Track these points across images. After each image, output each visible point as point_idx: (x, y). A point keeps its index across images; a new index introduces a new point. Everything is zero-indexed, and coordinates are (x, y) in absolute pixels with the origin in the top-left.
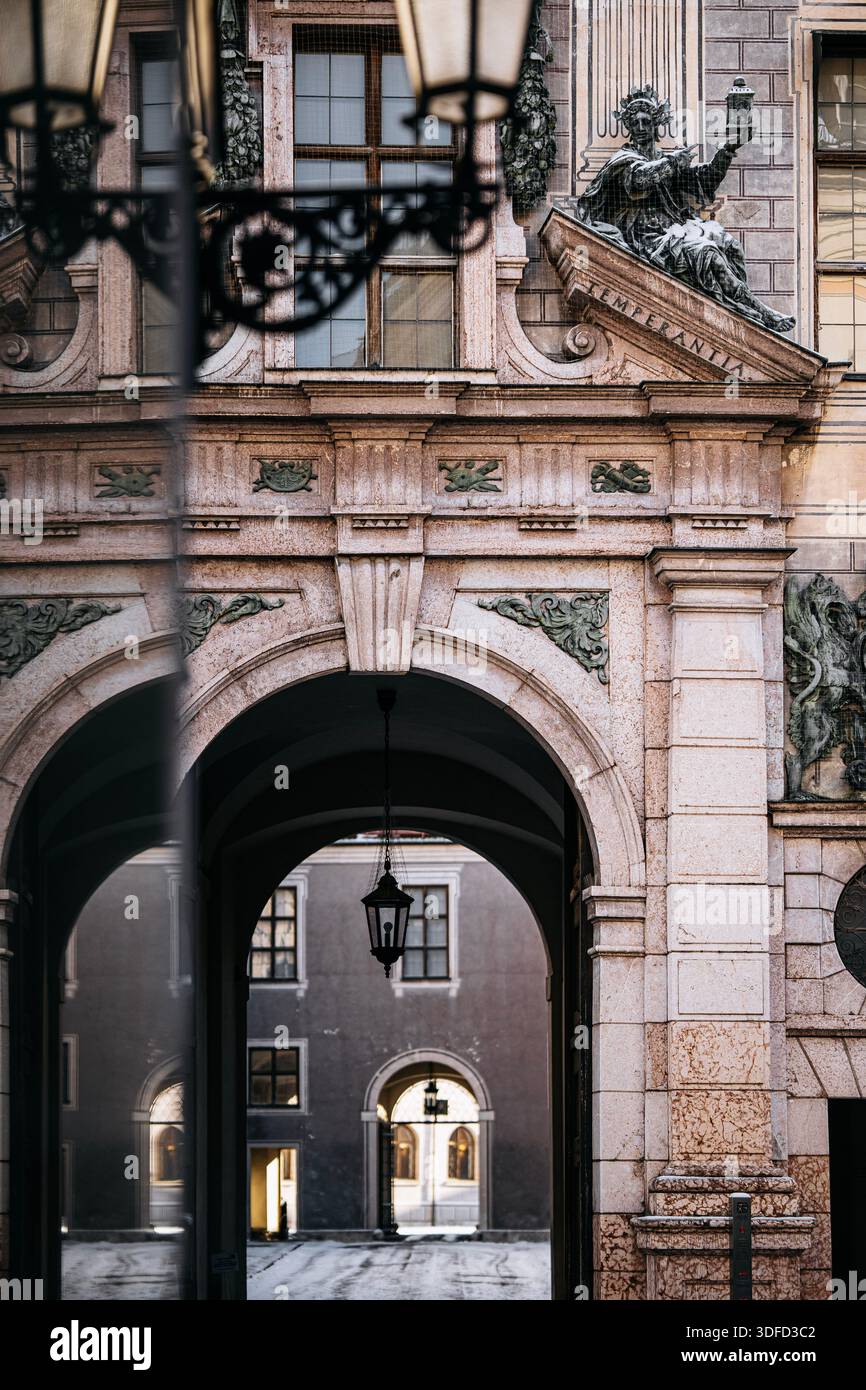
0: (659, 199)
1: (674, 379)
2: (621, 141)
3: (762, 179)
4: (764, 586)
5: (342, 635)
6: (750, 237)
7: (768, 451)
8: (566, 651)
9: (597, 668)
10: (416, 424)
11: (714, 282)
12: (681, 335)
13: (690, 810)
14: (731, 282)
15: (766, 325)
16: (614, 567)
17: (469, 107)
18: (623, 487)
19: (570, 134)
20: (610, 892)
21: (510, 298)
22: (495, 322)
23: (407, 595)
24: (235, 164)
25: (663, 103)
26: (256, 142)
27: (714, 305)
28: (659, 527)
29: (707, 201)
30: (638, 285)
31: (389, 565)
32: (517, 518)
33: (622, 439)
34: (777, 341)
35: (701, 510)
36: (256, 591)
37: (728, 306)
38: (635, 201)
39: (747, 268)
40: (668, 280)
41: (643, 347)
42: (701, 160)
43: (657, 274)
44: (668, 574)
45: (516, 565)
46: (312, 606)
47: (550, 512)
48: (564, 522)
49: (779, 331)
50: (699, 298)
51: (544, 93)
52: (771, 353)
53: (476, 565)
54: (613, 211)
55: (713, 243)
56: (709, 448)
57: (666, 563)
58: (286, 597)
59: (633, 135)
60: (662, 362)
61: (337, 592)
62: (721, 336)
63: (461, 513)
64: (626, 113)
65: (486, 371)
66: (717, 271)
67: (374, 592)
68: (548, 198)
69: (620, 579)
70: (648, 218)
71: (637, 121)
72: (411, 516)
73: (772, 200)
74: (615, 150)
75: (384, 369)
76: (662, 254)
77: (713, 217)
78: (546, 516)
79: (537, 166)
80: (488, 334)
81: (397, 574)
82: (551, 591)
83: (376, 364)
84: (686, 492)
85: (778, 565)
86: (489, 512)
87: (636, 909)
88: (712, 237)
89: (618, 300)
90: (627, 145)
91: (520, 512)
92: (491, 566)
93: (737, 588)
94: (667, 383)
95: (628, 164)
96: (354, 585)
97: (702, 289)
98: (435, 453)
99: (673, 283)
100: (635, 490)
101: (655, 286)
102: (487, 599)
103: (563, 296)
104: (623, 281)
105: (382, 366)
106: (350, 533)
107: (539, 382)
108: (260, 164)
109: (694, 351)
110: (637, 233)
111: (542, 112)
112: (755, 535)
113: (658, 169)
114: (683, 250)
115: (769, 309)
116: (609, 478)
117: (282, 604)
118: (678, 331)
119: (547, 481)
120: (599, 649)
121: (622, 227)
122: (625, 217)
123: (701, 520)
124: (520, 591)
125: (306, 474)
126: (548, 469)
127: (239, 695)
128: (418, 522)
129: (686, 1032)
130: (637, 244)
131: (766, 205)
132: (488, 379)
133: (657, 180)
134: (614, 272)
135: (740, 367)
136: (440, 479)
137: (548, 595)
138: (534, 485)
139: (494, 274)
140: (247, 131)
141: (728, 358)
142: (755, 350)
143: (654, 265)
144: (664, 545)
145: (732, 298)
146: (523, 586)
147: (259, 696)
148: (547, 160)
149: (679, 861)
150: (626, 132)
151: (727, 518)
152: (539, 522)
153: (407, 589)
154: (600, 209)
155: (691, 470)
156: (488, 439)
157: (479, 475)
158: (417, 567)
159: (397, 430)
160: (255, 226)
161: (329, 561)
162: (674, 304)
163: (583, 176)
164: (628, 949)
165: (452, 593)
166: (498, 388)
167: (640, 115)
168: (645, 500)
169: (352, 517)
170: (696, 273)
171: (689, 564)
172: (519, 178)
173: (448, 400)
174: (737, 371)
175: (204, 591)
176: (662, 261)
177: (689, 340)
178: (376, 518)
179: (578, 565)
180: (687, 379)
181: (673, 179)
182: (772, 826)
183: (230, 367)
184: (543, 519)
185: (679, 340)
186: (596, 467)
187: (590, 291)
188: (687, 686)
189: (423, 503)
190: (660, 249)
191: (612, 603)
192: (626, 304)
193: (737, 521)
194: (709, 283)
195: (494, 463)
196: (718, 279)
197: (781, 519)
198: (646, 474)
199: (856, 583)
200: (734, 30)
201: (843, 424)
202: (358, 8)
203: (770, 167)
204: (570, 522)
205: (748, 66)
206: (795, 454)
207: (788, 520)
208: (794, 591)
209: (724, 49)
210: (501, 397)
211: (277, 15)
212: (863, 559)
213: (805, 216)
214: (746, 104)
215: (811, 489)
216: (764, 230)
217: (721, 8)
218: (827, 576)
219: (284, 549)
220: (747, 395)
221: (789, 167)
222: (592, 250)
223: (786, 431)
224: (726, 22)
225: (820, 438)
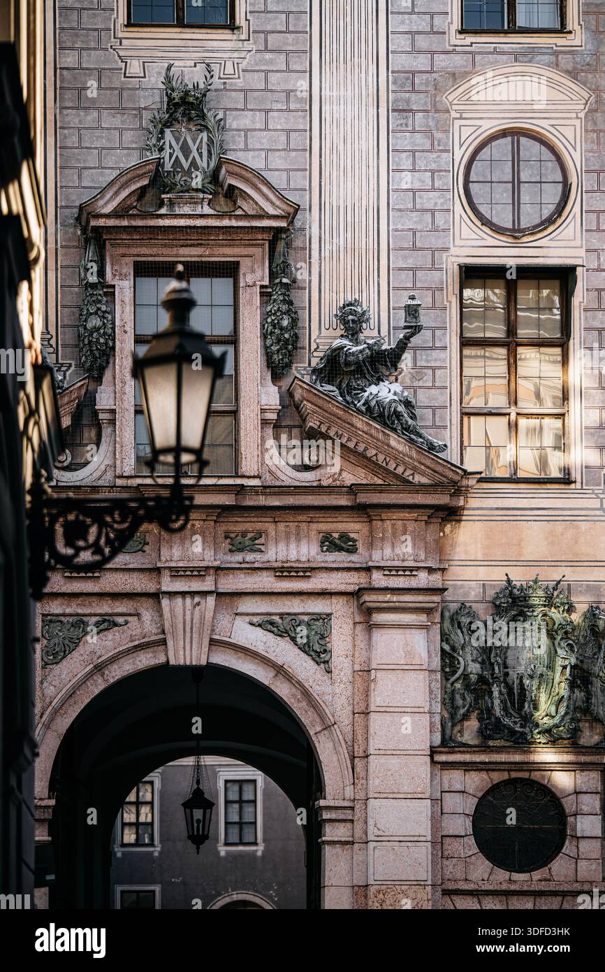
0: (362, 370)
1: (372, 482)
3: (427, 355)
4: (429, 611)
5: (164, 642)
6: (420, 392)
7: (431, 526)
8: (305, 652)
9: (324, 662)
10: (210, 511)
11: (396, 422)
12: (376, 455)
13: (382, 752)
14: (407, 422)
15: (429, 448)
16: (334, 600)
18: (340, 549)
19: (307, 328)
20: (332, 804)
21: (270, 431)
22: (260, 447)
23: (204, 617)
24: (97, 349)
25: (365, 309)
26: (110, 335)
27: (396, 437)
28: (363, 574)
29: (393, 370)
30: (349, 423)
31: (194, 599)
32: (274, 569)
33: (339, 519)
34: (436, 459)
35: (389, 564)
36: (111, 615)
37: (404, 437)
38: (347, 372)
39: (417, 412)
40: (367, 421)
41: (353, 461)
42: (389, 344)
43: (361, 417)
44: (368, 604)
45: (273, 598)
46: (145, 624)
47: (294, 565)
48: (303, 572)
49: (437, 452)
50: (387, 431)
51: (291, 303)
52: (432, 466)
53: (247, 599)
54: (333, 377)
55: (396, 398)
56: (393, 525)
57: (366, 598)
58: (129, 619)
59: (347, 330)
60: (364, 471)
61: (161, 616)
62: (401, 455)
63: (238, 566)
64: (341, 316)
65: (254, 477)
66: (398, 415)
67: (184, 615)
68: (294, 368)
69: (338, 607)
70: (356, 382)
71: (349, 321)
72: (207, 568)
73: (434, 369)
74: (335, 338)
75: (190, 476)
76: (364, 405)
77: (396, 380)
78: (292, 567)
79: (286, 348)
80: (256, 453)
81: (198, 604)
82: (295, 614)
83: (185, 472)
84: (379, 552)
85: (437, 598)
86: (256, 565)
87: (348, 815)
88: (395, 394)
89: (337, 433)
90: (342, 336)
91: (275, 565)
92: (257, 598)
93: (411, 613)
94: (367, 485)
95: (343, 348)
96: (172, 611)
97: (388, 426)
98: (222, 528)
99: (371, 422)
100: (348, 551)
101: (359, 425)
102: (255, 620)
103: (303, 429)
104: (339, 421)
105: (189, 474)
106: (169, 579)
107: (287, 484)
108: (113, 348)
109: (384, 465)
110: (349, 391)
111: (289, 315)
112: (423, 579)
113: (361, 351)
114: (377, 402)
115: (431, 438)
116: (331, 543)
117: (127, 622)
118: (374, 452)
119: (293, 546)
120: (325, 651)
121: (339, 388)
122: (341, 382)
123: (389, 570)
124: (275, 614)
125: (142, 541)
126: (293, 538)
127: (100, 680)
128: (212, 572)
129: (379, 892)
130: (348, 398)
131: (430, 372)
132: (256, 482)
133: (361, 358)
134: (334, 415)
135: (413, 474)
136: (226, 545)
137: (293, 617)
138: (284, 548)
139: (259, 416)
140: (105, 328)
141: (405, 470)
142: (422, 464)
143: (359, 411)
144: (366, 586)
145: (407, 432)
146: (278, 611)
147: (112, 681)
148: (293, 345)
149: (375, 783)
150: (342, 327)
151: (404, 569)
152: (288, 572)
153: (205, 613)
154: (325, 377)
155: (383, 539)
156: (255, 519)
157: (250, 542)
158: (211, 600)
159: (199, 514)
161: (156, 596)
162: (371, 436)
163: (315, 354)
164: (343, 839)
165: (233, 616)
166: (261, 488)
167: (351, 317)
168: (354, 558)
169: (170, 568)
170: (385, 417)
171: (381, 598)
172: (275, 356)
173: (230, 495)
174: (411, 477)
175: (78, 615)
176: (363, 409)
177: (381, 457)
178: (185, 569)
179: (312, 598)
180: (380, 482)
181: (372, 356)
182: (433, 762)
183: (94, 475)
184: (290, 569)
185: (375, 457)
186: (323, 537)
187: (319, 427)
188: (379, 674)
189: (215, 560)
190: (362, 401)
191: (333, 622)
192: (342, 435)
193: (411, 571)
194: (393, 423)
195: (259, 534)
196: (399, 420)
197: (439, 569)
198: (354, 541)
199: (487, 608)
200: (410, 263)
201: (478, 509)
202: (175, 251)
203: (433, 348)
204: (307, 571)
205: (419, 285)
206: (448, 528)
207: (443, 570)
208: (447, 614)
209: (403, 274)
210: (264, 494)
211: (124, 255)
212: (491, 593)
213: (454, 379)
214: (416, 311)
215: (457, 549)
216: (429, 388)
217: (402, 249)
218: (468, 605)
219: (128, 589)
220: (417, 492)
221: (444, 348)
222: (320, 402)
223: (441, 514)
224: (405, 258)
225: (464, 518)
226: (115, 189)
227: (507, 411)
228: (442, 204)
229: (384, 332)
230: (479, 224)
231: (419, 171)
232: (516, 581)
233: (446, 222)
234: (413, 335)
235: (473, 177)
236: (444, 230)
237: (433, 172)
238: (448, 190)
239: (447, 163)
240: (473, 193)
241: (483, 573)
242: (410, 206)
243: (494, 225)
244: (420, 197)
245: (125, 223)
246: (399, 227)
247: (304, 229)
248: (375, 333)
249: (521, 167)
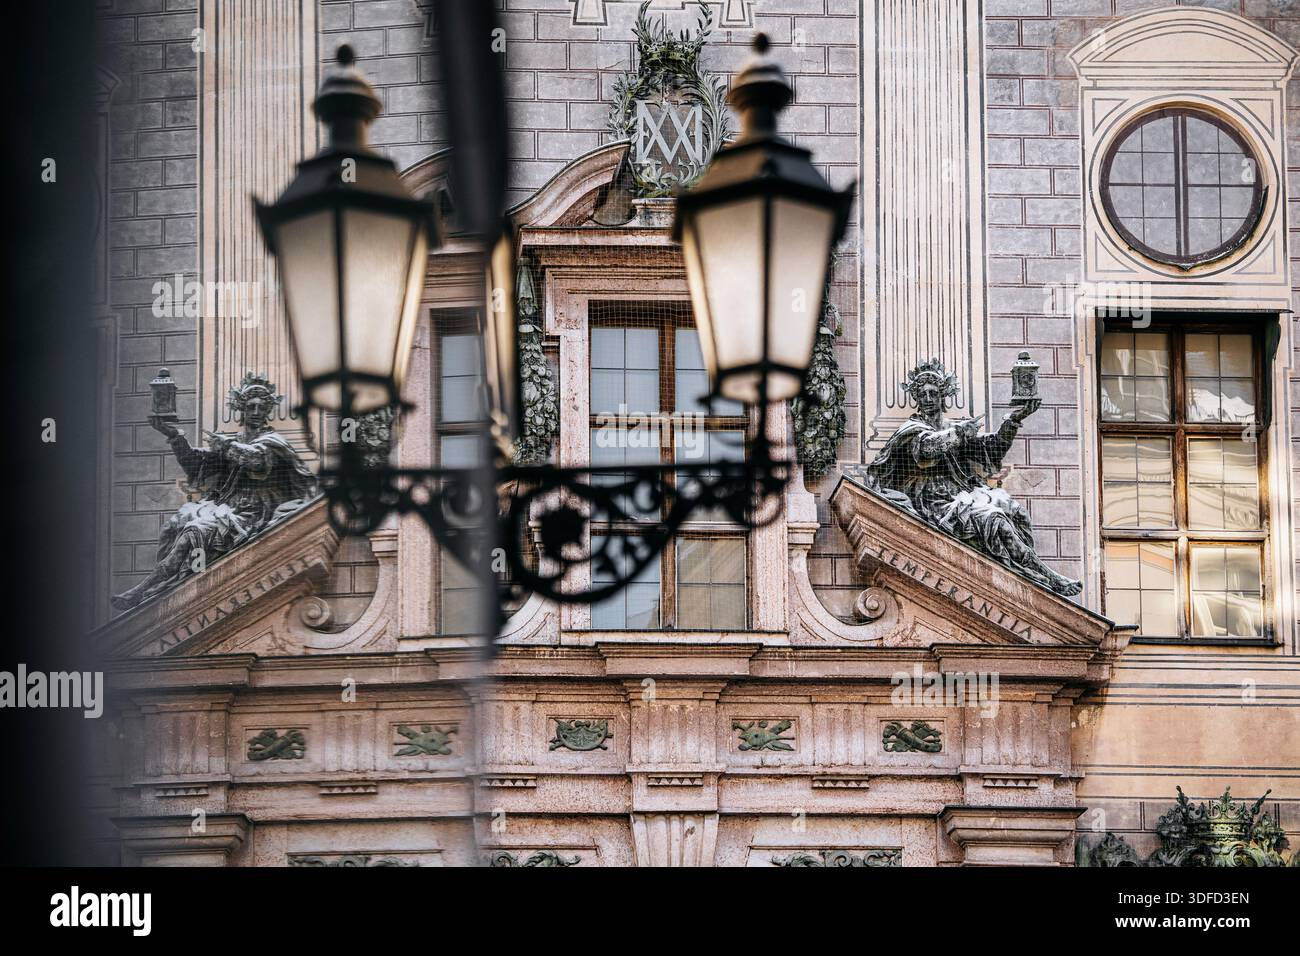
0: (946, 468)
1: (964, 642)
2: (909, 411)
3: (1047, 448)
4: (1055, 845)
6: (1035, 503)
7: (1058, 711)
10: (709, 685)
11: (1002, 547)
12: (970, 599)
14: (1019, 547)
15: (1054, 589)
16: (906, 825)
17: (762, 387)
18: (915, 747)
19: (859, 405)
21: (801, 563)
22: (787, 585)
23: (701, 852)
24: (532, 433)
25: (949, 375)
26: (552, 412)
27: (1002, 570)
28: (951, 786)
29: (994, 469)
30: (927, 550)
31: (684, 822)
32: (810, 777)
34: (1065, 605)
35: (992, 769)
36: (552, 848)
37: (1015, 571)
38: (924, 470)
39: (1034, 534)
40: (956, 545)
41: (934, 610)
42: (988, 430)
43: (946, 539)
44: (959, 832)
47: (843, 771)
48: (856, 781)
49: (1067, 595)
50: (987, 562)
51: (833, 365)
52: (1058, 616)
53: (769, 823)
54: (901, 478)
55: (1000, 510)
57: (957, 822)
58: (582, 855)
59: (921, 406)
60: (951, 625)
61: (633, 849)
62: (1010, 600)
63: (754, 771)
64: (914, 385)
65: (779, 633)
66: (1004, 537)
67: (669, 850)
68: (838, 465)
69: (913, 836)
70: (937, 486)
71: (924, 392)
72: (705, 774)
73: (1057, 469)
74: (904, 420)
75: (678, 631)
76: (950, 521)
77: (999, 484)
78: (838, 775)
79: (827, 435)
80: (781, 597)
81: (691, 831)
82: (844, 849)
83: (670, 626)
84: (976, 752)
85: (1069, 824)
86: (782, 771)
88: (999, 504)
89: (908, 565)
90: (915, 416)
91: (812, 770)
92: (784, 824)
93: (1029, 846)
94: (957, 645)
95: (916, 433)
96: (649, 841)
97: (990, 554)
98: (728, 712)
99: (962, 548)
100: (926, 749)
101: (943, 551)
102: (781, 857)
103: (853, 560)
104: (911, 546)
105: (676, 628)
106: (645, 791)
107: (831, 644)
108: (557, 433)
109: (983, 614)
110: (925, 500)
111: (832, 384)
112: (1046, 794)
113: (945, 438)
114: (971, 516)
115: (1056, 574)
116: (901, 738)
117: (578, 862)
118: (967, 595)
119: (840, 740)
121: (911, 494)
122: (914, 485)
123: (992, 780)
124: (813, 848)
125: (602, 733)
126: (840, 728)
128: (713, 780)
130: (925, 511)
131: (1052, 473)
132: (781, 641)
133: (945, 449)
134: (904, 537)
135: (1028, 630)
136: (734, 738)
137: (840, 853)
138: (827, 744)
139: (786, 539)
140: (544, 401)
141: (1017, 621)
142: (1044, 614)
143: (943, 530)
144: (956, 804)
145: (1019, 562)
146: (817, 844)
148: (837, 429)
150: (914, 403)
151: (1017, 778)
152: (833, 781)
153: (701, 846)
154: (889, 477)
155: (981, 731)
156: (780, 699)
157: (772, 734)
158: (711, 824)
159: (691, 690)
160: (553, 500)
161: (624, 818)
162: (962, 569)
163: (872, 445)
165: (747, 850)
166: (790, 650)
167: (928, 387)
168: (936, 760)
169: (647, 775)
170: (984, 539)
171: (980, 823)
172: (810, 447)
173: (741, 660)
174: (1026, 633)
175: (501, 847)
176: (950, 527)
177: (978, 603)
178: (671, 775)
179: (871, 823)
180: (977, 641)
181: (961, 448)
183: (527, 628)
184: (835, 778)
185: (968, 603)
186: (888, 727)
187: (880, 556)
189: (717, 762)
190: (948, 516)
191: (904, 862)
192: (915, 568)
193: (1028, 780)
194: (997, 549)
195: (787, 722)
196: (1006, 544)
197: (1071, 779)
198: (937, 734)
199: (1147, 842)
200: (1018, 306)
201: (1131, 686)
202: (652, 285)
203: (1056, 437)
204: (862, 781)
205: (1032, 340)
206: (1084, 715)
207: (1078, 780)
208: (1085, 850)
209: (1008, 324)
210: (796, 659)
211: (573, 292)
212: (1153, 818)
213: (1089, 484)
214: (1031, 377)
215: (1100, 749)
216: (1050, 498)
217: (1006, 285)
218: (1117, 835)
219: (580, 807)
220: (1036, 657)
221: (1074, 437)
222: (881, 516)
223: (1074, 693)
224: (1010, 299)
225: (1109, 700)
226: (560, 188)
227: (1173, 535)
228: (1067, 217)
229: (979, 410)
230: (1125, 247)
231: (1031, 167)
232: (1193, 798)
233: (1074, 244)
234: (1025, 414)
235: (1114, 177)
236: (1070, 257)
237: (1052, 169)
238: (1075, 196)
239: (1075, 157)
240: (1114, 201)
241: (1140, 787)
242: (1018, 220)
243: (1148, 249)
244: (1033, 207)
245: (575, 240)
246: (1001, 251)
247: (853, 255)
248: (965, 412)
249: (1189, 163)
